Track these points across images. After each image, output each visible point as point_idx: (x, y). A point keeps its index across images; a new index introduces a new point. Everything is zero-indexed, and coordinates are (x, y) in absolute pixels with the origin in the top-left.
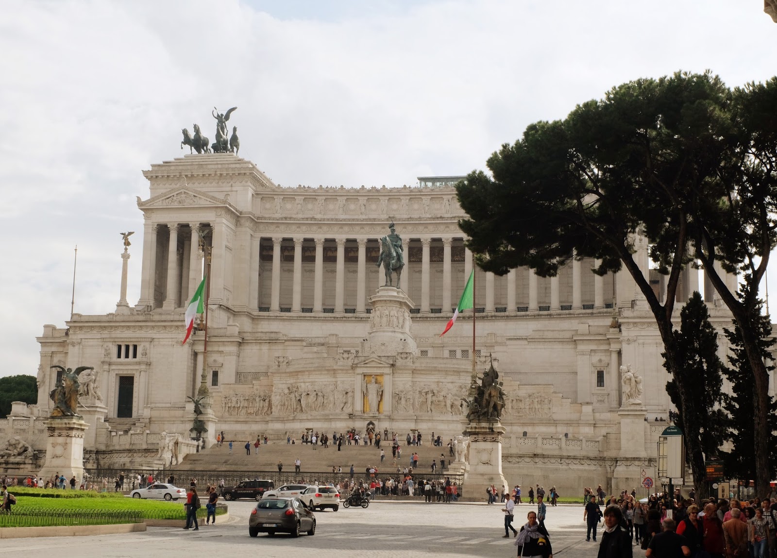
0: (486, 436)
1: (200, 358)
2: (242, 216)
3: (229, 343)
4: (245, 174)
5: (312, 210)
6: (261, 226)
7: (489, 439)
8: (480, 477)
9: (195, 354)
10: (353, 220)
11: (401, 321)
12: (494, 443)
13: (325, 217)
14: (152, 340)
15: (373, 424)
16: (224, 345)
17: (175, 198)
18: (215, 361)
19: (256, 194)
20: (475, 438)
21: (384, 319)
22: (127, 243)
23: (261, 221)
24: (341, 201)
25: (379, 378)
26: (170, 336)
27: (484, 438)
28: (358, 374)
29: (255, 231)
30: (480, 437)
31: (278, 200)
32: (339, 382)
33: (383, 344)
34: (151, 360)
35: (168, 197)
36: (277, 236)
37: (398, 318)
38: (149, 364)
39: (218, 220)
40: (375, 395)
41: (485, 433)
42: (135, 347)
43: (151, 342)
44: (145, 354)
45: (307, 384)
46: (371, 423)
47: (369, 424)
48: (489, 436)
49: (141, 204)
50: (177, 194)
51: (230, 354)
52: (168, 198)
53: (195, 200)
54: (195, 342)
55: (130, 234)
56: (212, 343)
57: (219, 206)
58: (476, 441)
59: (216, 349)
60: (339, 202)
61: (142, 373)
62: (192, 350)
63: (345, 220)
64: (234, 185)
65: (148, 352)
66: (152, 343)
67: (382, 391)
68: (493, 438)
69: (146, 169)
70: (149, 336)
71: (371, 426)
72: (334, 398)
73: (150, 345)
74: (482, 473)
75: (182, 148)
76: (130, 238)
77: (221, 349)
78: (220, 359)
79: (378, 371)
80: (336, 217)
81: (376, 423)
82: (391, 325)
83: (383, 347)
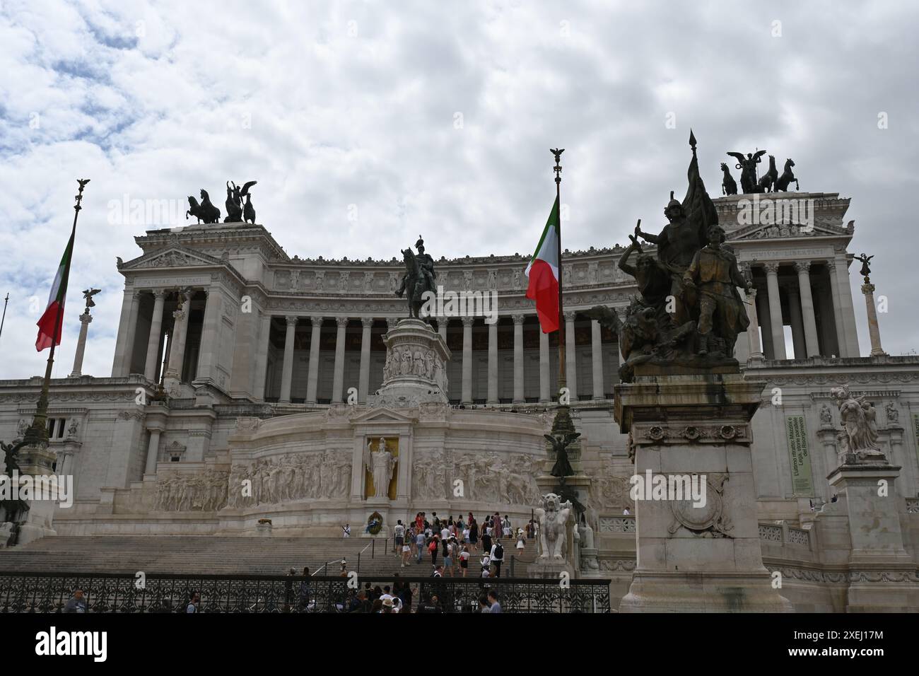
0: (697, 423)
1: (155, 438)
2: (248, 286)
3: (197, 419)
4: (254, 238)
5: (334, 286)
6: (273, 303)
7: (709, 433)
8: (684, 586)
9: (148, 433)
10: (382, 296)
11: (430, 366)
12: (732, 449)
13: (349, 293)
14: (86, 412)
15: (380, 517)
16: (190, 422)
17: (163, 259)
18: (175, 443)
19: (269, 266)
20: (656, 430)
21: (405, 364)
22: (90, 304)
23: (272, 296)
24: (369, 276)
25: (391, 443)
26: (111, 406)
27: (691, 430)
28: (358, 437)
29: (265, 308)
30: (676, 427)
31: (295, 275)
32: (328, 452)
33: (402, 399)
34: (83, 440)
35: (154, 257)
36: (291, 314)
37: (425, 364)
38: (78, 445)
39: (214, 284)
40: (384, 470)
41: (692, 412)
42: (63, 422)
43: (86, 414)
44: (73, 430)
45: (280, 457)
46: (376, 515)
47: (372, 518)
48: (708, 423)
49: (121, 265)
50: (166, 254)
51: (196, 433)
52: (154, 259)
53: (188, 261)
54: (150, 416)
55: (95, 292)
56: (172, 419)
57: (216, 266)
58: (659, 443)
59: (178, 427)
60: (366, 277)
61: (67, 457)
62: (143, 427)
63: (372, 296)
64: (240, 252)
65: (79, 428)
66: (87, 416)
67: (396, 464)
68: (727, 429)
69: (139, 235)
70: (83, 406)
71: (376, 520)
72: (320, 477)
73: (84, 418)
74: (692, 569)
75: (187, 218)
76: (94, 298)
77: (185, 427)
78: (182, 440)
79: (392, 432)
80: (363, 293)
81: (384, 515)
82: (415, 372)
83: (402, 404)
